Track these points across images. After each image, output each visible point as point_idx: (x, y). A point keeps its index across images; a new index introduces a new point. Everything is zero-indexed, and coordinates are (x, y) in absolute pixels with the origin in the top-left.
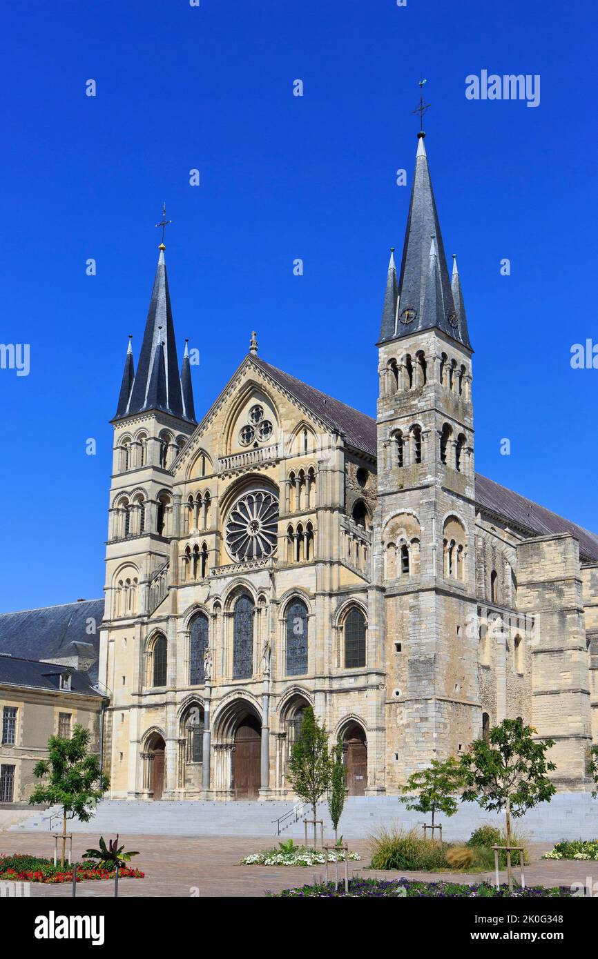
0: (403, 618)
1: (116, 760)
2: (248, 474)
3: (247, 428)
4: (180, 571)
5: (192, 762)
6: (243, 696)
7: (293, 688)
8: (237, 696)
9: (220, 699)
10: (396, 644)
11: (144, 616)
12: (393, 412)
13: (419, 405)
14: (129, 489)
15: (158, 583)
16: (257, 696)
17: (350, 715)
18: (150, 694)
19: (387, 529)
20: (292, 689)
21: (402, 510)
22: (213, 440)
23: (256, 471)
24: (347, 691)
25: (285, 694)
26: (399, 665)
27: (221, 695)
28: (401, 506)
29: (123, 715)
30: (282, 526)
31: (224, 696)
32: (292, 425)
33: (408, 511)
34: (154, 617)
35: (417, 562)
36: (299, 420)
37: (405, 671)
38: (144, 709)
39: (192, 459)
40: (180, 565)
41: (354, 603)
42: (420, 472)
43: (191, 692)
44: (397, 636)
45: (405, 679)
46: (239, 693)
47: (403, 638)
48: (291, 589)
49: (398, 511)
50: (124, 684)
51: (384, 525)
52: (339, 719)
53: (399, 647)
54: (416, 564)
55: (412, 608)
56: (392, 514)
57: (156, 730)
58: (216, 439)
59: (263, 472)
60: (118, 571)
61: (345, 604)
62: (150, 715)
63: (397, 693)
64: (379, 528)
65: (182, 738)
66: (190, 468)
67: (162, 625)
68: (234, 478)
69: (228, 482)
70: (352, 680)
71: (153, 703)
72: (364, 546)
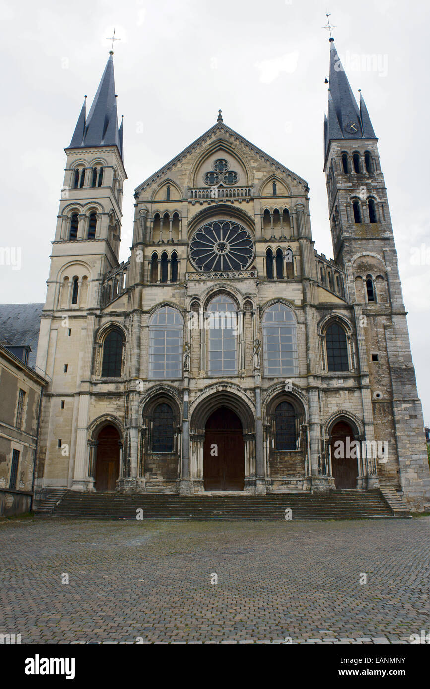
0: (377, 335)
1: (52, 446)
2: (221, 204)
3: (212, 173)
4: (146, 273)
5: (152, 452)
6: (228, 389)
7: (282, 385)
8: (220, 389)
9: (201, 390)
10: (373, 354)
11: (97, 309)
12: (351, 185)
13: (373, 184)
14: (83, 202)
15: (110, 283)
16: (245, 390)
17: (340, 412)
18: (102, 383)
19: (355, 265)
20: (279, 385)
21: (368, 253)
22: (182, 175)
23: (229, 204)
24: (337, 390)
25: (272, 389)
26: (378, 372)
27: (202, 386)
28: (366, 250)
29: (63, 402)
30: (261, 248)
31: (206, 388)
32: (264, 176)
33: (373, 254)
34: (108, 311)
35: (382, 293)
36: (271, 174)
37: (384, 377)
38: (93, 397)
39: (159, 186)
40: (146, 268)
41: (336, 317)
42: (380, 229)
43: (158, 383)
44: (374, 349)
45: (384, 384)
46: (223, 386)
47: (379, 350)
48: (275, 299)
49: (364, 253)
50: (66, 371)
51: (352, 262)
52: (330, 415)
53: (375, 358)
54: (381, 295)
55: (385, 327)
56: (359, 255)
57: (108, 419)
58: (185, 175)
59: (236, 205)
60: (65, 267)
61: (328, 318)
62: (101, 403)
63: (378, 395)
64: (350, 263)
65: (144, 427)
66: (155, 193)
67: (120, 320)
68: (206, 206)
69: (198, 209)
70: (341, 381)
71: (106, 391)
72: (337, 275)
